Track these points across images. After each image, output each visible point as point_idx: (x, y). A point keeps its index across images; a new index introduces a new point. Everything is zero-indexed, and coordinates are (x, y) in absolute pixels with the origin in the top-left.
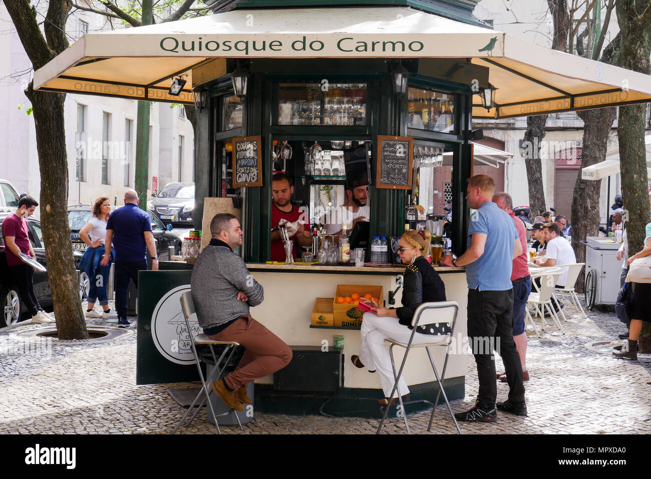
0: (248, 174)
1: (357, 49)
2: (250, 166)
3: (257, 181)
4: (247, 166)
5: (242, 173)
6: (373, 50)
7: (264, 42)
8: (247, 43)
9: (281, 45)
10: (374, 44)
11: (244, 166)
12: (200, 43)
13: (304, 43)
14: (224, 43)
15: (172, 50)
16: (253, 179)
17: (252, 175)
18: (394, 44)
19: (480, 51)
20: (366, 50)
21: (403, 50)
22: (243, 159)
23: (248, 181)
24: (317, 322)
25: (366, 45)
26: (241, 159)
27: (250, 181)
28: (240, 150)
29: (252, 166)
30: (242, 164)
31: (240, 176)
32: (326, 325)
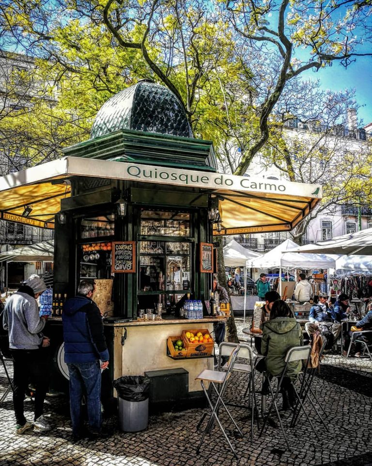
0: (124, 265)
1: (251, 186)
2: (126, 260)
3: (132, 269)
4: (123, 260)
5: (120, 264)
6: (260, 188)
7: (198, 177)
8: (187, 176)
9: (208, 179)
10: (260, 184)
11: (121, 260)
12: (156, 172)
13: (222, 179)
14: (172, 175)
15: (136, 176)
16: (128, 268)
17: (128, 265)
18: (271, 186)
19: (312, 194)
20: (256, 188)
21: (276, 190)
22: (120, 255)
23: (124, 269)
24: (177, 356)
25: (256, 185)
26: (118, 255)
27: (126, 269)
28: (119, 250)
29: (128, 260)
30: (120, 258)
31: (117, 266)
32: (183, 357)
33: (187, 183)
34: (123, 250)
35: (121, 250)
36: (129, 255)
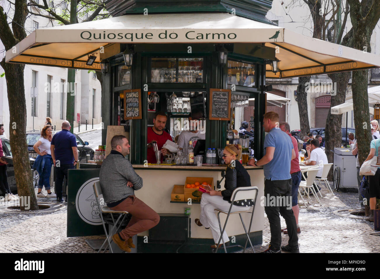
0: (133, 112)
1: (197, 38)
2: (135, 107)
3: (139, 116)
4: (132, 107)
5: (130, 111)
6: (207, 38)
7: (142, 34)
8: (132, 34)
9: (152, 35)
10: (207, 35)
11: (131, 107)
12: (104, 34)
13: (166, 34)
14: (118, 35)
15: (87, 39)
16: (136, 114)
17: (136, 112)
18: (219, 35)
19: (270, 38)
20: (202, 38)
21: (225, 38)
22: (130, 103)
23: (133, 116)
24: (175, 199)
25: (202, 35)
26: (129, 103)
27: (135, 116)
28: (129, 98)
29: (136, 107)
30: (130, 106)
31: (128, 113)
32: (180, 201)
33: (132, 40)
34: (132, 98)
35: (130, 98)
36: (136, 102)
